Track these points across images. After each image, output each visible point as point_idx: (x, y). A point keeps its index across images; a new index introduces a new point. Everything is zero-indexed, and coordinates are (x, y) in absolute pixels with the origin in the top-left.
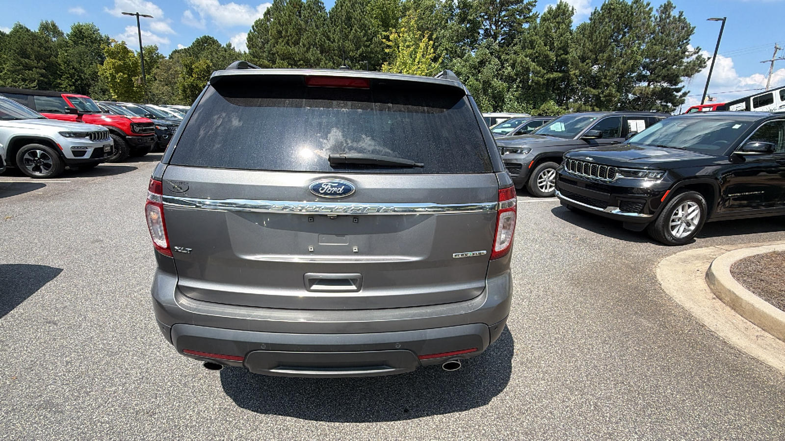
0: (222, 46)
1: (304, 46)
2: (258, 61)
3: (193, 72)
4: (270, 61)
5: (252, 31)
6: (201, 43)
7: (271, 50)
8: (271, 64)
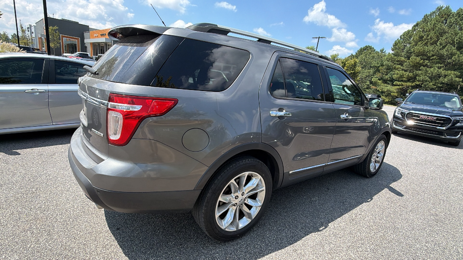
0: (376, 51)
1: (441, 44)
2: (397, 58)
3: (345, 66)
4: (406, 57)
5: (400, 39)
6: (363, 50)
7: (410, 50)
8: (406, 60)
